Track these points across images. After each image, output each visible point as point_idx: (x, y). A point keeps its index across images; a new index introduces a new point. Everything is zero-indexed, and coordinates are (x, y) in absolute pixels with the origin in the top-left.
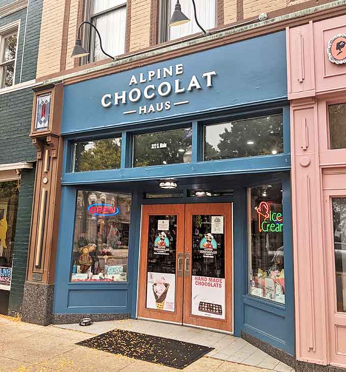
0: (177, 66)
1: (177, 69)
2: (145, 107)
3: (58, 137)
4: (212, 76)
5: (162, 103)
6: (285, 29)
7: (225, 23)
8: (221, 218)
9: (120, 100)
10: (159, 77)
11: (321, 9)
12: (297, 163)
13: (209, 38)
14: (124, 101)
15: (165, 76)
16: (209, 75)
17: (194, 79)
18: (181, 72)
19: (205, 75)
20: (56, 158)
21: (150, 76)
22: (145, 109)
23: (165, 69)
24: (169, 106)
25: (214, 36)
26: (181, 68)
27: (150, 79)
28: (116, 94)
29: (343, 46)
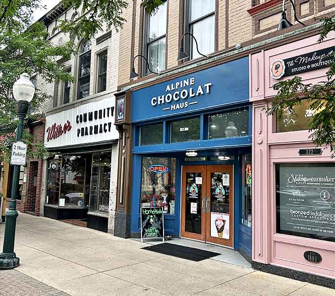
0: (191, 79)
1: (191, 81)
2: (174, 105)
3: (129, 124)
4: (210, 86)
5: (183, 104)
6: (248, 56)
7: (219, 50)
8: (228, 175)
9: (161, 101)
10: (181, 86)
11: (268, 42)
12: (256, 141)
13: (208, 61)
14: (163, 102)
15: (184, 86)
16: (207, 85)
17: (200, 88)
18: (193, 83)
19: (205, 85)
20: (129, 137)
21: (177, 86)
22: (174, 107)
23: (185, 81)
24: (187, 105)
25: (211, 60)
26: (193, 81)
27: (177, 88)
28: (159, 97)
29: (279, 67)
